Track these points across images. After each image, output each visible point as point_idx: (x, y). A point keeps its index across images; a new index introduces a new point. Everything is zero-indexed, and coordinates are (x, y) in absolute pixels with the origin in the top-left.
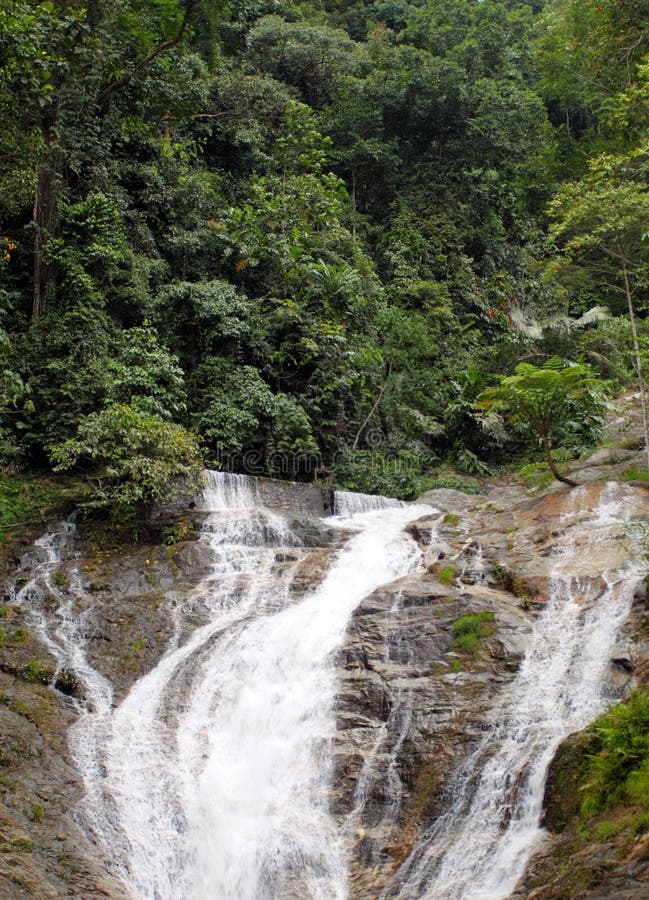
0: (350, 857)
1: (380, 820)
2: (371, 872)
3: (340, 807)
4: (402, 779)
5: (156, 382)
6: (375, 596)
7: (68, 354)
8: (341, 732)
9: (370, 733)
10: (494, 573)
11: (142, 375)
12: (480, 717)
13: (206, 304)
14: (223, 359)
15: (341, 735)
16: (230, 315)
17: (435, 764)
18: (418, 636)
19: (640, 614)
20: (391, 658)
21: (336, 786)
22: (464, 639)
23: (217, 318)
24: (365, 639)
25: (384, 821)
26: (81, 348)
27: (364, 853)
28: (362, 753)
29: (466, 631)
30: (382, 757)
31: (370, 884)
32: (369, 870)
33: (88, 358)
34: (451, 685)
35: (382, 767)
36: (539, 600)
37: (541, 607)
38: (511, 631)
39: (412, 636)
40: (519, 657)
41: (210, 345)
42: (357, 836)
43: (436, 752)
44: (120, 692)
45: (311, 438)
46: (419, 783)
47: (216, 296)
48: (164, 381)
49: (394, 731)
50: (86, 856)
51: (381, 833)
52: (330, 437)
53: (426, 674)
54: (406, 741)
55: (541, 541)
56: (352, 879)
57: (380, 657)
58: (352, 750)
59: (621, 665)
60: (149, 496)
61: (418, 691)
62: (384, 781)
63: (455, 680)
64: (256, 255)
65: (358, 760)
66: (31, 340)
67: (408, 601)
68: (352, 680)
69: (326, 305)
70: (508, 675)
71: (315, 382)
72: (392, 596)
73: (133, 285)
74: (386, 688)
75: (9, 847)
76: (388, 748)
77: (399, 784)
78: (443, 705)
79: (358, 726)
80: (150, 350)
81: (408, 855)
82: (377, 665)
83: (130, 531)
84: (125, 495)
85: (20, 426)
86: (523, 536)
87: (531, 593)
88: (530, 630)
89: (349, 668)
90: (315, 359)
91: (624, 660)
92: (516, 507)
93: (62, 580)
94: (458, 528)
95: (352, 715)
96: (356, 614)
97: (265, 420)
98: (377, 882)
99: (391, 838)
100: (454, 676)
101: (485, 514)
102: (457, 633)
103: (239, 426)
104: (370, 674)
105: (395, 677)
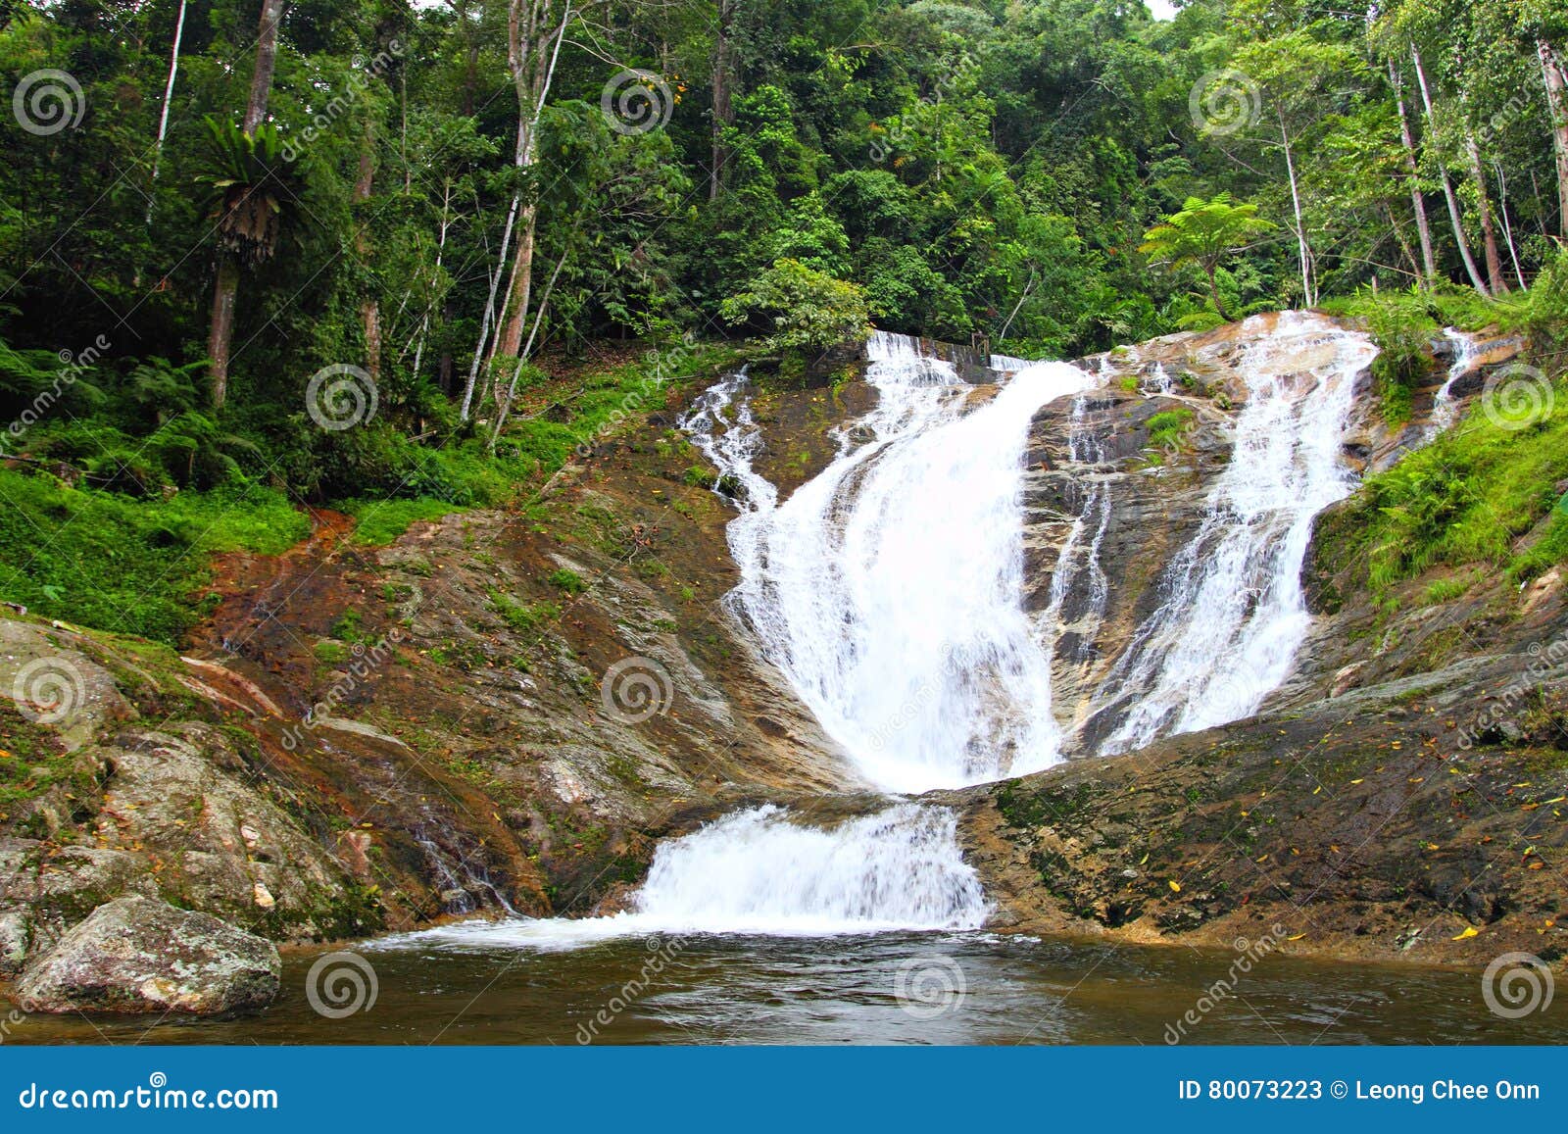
0: (1051, 653)
2: (1079, 669)
3: (1035, 601)
4: (1107, 573)
5: (823, 244)
6: (1055, 403)
7: (742, 226)
8: (1031, 526)
9: (1063, 527)
10: (1181, 382)
11: (810, 239)
13: (869, 189)
15: (1027, 529)
16: (891, 199)
17: (1147, 553)
18: (1106, 436)
19: (1367, 402)
21: (1028, 581)
22: (1160, 435)
23: (879, 201)
24: (1047, 441)
25: (1089, 615)
26: (753, 222)
27: (1067, 649)
28: (1054, 545)
29: (1162, 426)
30: (1080, 549)
31: (1080, 682)
32: (1076, 666)
33: (761, 232)
34: (1152, 477)
35: (1082, 559)
36: (1238, 399)
37: (1243, 406)
38: (1213, 426)
39: (1101, 434)
40: (1228, 448)
41: (873, 226)
42: (1057, 632)
44: (783, 495)
46: (1129, 573)
47: (877, 182)
48: (830, 243)
49: (1092, 523)
50: (741, 641)
51: (1087, 626)
52: (982, 322)
53: (1120, 469)
54: (1105, 533)
55: (1226, 355)
56: (1057, 676)
57: (1066, 458)
58: (1044, 545)
59: (1353, 449)
61: (1113, 484)
62: (1084, 575)
63: (1157, 472)
64: (913, 153)
65: (1055, 555)
67: (1091, 406)
68: (1035, 479)
70: (1219, 467)
73: (801, 173)
75: (649, 626)
76: (1087, 539)
78: (1145, 497)
79: (1048, 520)
80: (817, 217)
81: (1124, 650)
82: (1063, 465)
83: (798, 380)
84: (793, 339)
85: (696, 294)
86: (1205, 353)
87: (1229, 393)
88: (1234, 426)
89: (1031, 469)
90: (967, 249)
91: (1358, 445)
92: (1186, 340)
93: (731, 413)
94: (1128, 359)
95: (1043, 510)
96: (1036, 419)
97: (924, 293)
98: (1089, 679)
99: (1099, 633)
100: (1153, 469)
101: (1154, 346)
102: (1153, 431)
103: (900, 297)
104: (1056, 472)
105: (1087, 472)
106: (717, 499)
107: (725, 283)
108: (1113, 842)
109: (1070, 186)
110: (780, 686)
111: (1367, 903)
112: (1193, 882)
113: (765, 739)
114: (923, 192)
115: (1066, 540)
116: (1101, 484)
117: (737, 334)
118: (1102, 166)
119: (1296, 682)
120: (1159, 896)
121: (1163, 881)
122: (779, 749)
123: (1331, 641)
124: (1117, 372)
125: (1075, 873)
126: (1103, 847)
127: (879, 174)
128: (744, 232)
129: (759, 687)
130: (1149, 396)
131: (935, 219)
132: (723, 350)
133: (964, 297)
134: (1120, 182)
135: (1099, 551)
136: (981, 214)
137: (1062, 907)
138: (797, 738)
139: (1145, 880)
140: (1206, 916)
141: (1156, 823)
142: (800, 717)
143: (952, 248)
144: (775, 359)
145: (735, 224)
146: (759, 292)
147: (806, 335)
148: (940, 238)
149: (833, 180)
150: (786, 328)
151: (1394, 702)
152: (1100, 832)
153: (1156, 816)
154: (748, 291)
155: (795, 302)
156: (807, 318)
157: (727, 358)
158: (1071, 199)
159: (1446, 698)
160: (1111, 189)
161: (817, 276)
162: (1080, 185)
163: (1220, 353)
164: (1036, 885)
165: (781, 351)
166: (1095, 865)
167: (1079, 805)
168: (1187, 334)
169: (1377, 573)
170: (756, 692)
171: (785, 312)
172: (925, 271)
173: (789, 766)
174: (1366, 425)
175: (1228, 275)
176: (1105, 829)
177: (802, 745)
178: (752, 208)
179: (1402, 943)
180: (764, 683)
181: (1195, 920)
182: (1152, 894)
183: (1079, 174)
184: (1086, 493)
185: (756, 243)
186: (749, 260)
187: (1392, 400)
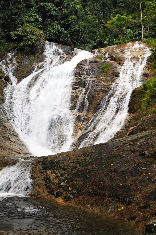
0: (74, 120)
1: (82, 111)
2: (80, 124)
3: (72, 108)
4: (89, 101)
5: (35, 20)
6: (83, 61)
7: (17, 15)
8: (73, 90)
9: (81, 91)
10: (111, 57)
11: (32, 19)
12: (109, 86)
13: (47, 7)
14: (51, 20)
16: (53, 10)
17: (98, 97)
18: (93, 69)
19: (149, 64)
20: (86, 74)
21: (71, 103)
22: (104, 70)
23: (50, 10)
24: (80, 70)
25: (84, 111)
26: (19, 14)
27: (78, 119)
28: (78, 95)
29: (105, 68)
30: (83, 96)
31: (80, 127)
32: (80, 123)
33: (21, 17)
34: (101, 80)
35: (84, 98)
36: (123, 62)
37: (123, 63)
38: (116, 68)
39: (92, 69)
40: (119, 73)
41: (48, 16)
42: (77, 115)
43: (97, 95)
44: (19, 81)
45: (69, 39)
46: (93, 102)
47: (49, 6)
48: (37, 20)
49: (87, 90)
50: (2, 117)
51: (83, 114)
52: (73, 40)
53: (95, 77)
54: (90, 92)
55: (122, 51)
56: (75, 126)
57: (84, 74)
58: (76, 94)
60: (32, 43)
61: (93, 81)
62: (84, 102)
63: (102, 79)
65: (78, 97)
66: (8, 12)
67: (90, 62)
68: (76, 79)
69: (73, 12)
70: (116, 78)
71: (70, 28)
72: (87, 61)
74: (85, 80)
76: (85, 94)
77: (88, 102)
78: (99, 84)
79: (77, 89)
80: (34, 13)
81: (90, 120)
82: (83, 76)
83: (28, 52)
84: (26, 43)
85: (6, 31)
86: (117, 51)
87: (120, 61)
88: (121, 68)
89: (76, 77)
90: (70, 23)
91: (146, 74)
92: (115, 47)
93: (11, 60)
94: (102, 51)
95: (76, 86)
96: (78, 65)
97: (60, 33)
98: (82, 126)
99: (85, 116)
100: (102, 78)
101: (108, 48)
102: (103, 69)
103: (54, 34)
104: (81, 78)
105: (87, 78)
106: (3, 81)
107: (12, 28)
108: (62, 175)
109: (96, 9)
110: (10, 128)
111: (105, 198)
112: (74, 188)
113: (4, 141)
114: (61, 9)
115: (81, 94)
116: (90, 81)
117: (14, 41)
118: (105, 5)
119: (123, 129)
120: (66, 191)
121: (68, 187)
122: (8, 143)
123: (131, 120)
124: (99, 54)
125: (52, 183)
126: (59, 176)
127: (50, 4)
128: (17, 16)
129: (4, 128)
130: (104, 60)
131: (64, 15)
132: (12, 44)
133: (69, 34)
134: (109, 9)
135: (88, 96)
136: (74, 15)
137: (48, 192)
138: (12, 140)
139: (64, 186)
140: (74, 197)
141: (72, 171)
142: (14, 135)
143: (67, 22)
144: (24, 47)
145: (15, 14)
146: (20, 31)
147: (30, 42)
148: (65, 20)
149: (39, 5)
150: (25, 40)
151: (131, 141)
152: (59, 173)
153: (72, 169)
154: (17, 31)
155: (28, 34)
156: (30, 38)
157: (13, 46)
158: (97, 12)
159: (142, 140)
160: (106, 10)
161: (33, 28)
162: (99, 8)
163: (121, 51)
164: (44, 185)
165: (24, 45)
166: (57, 181)
167: (57, 165)
168: (115, 46)
169: (143, 105)
170: (4, 129)
171: (25, 36)
172: (60, 28)
173: (9, 148)
174: (148, 69)
175: (131, 31)
176: (61, 172)
177: (14, 142)
178: (19, 11)
179: (108, 210)
180: (6, 127)
181: (71, 198)
182: (65, 190)
183: (98, 6)
184: (87, 83)
185: (20, 19)
186: (18, 23)
187: (154, 64)
